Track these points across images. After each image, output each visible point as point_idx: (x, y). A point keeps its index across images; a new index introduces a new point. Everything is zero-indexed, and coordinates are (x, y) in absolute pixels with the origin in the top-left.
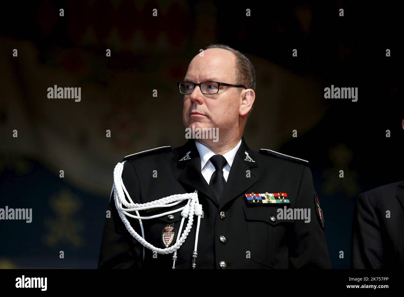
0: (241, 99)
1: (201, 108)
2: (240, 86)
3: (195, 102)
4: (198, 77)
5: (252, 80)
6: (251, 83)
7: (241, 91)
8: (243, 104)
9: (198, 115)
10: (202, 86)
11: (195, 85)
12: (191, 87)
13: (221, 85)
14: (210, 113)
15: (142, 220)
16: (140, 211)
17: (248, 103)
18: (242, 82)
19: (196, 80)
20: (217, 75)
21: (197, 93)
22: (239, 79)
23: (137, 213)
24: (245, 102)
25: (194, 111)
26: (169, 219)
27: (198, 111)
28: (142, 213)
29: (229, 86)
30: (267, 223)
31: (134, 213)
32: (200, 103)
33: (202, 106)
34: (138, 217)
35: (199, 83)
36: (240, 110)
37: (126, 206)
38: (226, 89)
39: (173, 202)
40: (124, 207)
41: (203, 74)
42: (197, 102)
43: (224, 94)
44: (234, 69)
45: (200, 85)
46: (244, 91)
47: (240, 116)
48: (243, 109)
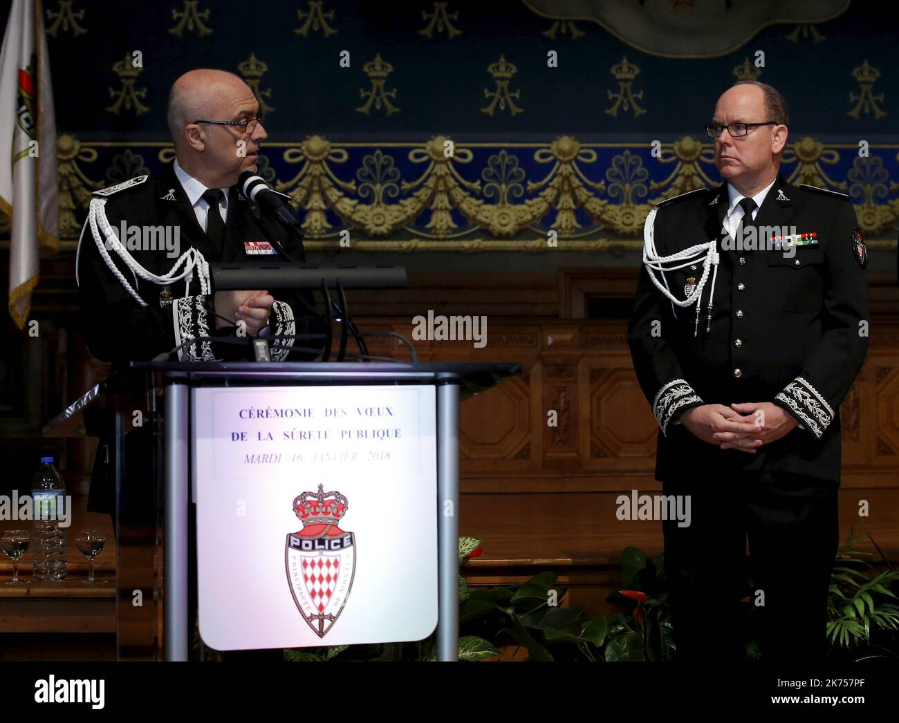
0: (773, 136)
1: (731, 151)
2: (770, 123)
3: (724, 145)
4: (725, 118)
5: (784, 114)
6: (782, 118)
7: (772, 128)
8: (775, 141)
9: (728, 159)
10: (730, 127)
11: (723, 127)
12: (720, 128)
13: (749, 126)
14: (739, 156)
15: (664, 272)
16: (661, 264)
17: (780, 138)
18: (772, 119)
19: (724, 121)
20: (746, 116)
21: (725, 136)
22: (769, 116)
23: (660, 264)
24: (777, 138)
25: (723, 154)
26: (691, 270)
27: (728, 154)
28: (664, 265)
29: (757, 125)
30: (791, 267)
31: (656, 265)
32: (729, 146)
33: (731, 148)
34: (660, 268)
35: (727, 125)
36: (773, 148)
37: (652, 258)
38: (755, 129)
39: (694, 253)
40: (650, 260)
41: (730, 115)
42: (726, 145)
43: (753, 134)
44: (763, 106)
45: (727, 128)
46: (776, 128)
47: (774, 155)
48: (776, 146)
